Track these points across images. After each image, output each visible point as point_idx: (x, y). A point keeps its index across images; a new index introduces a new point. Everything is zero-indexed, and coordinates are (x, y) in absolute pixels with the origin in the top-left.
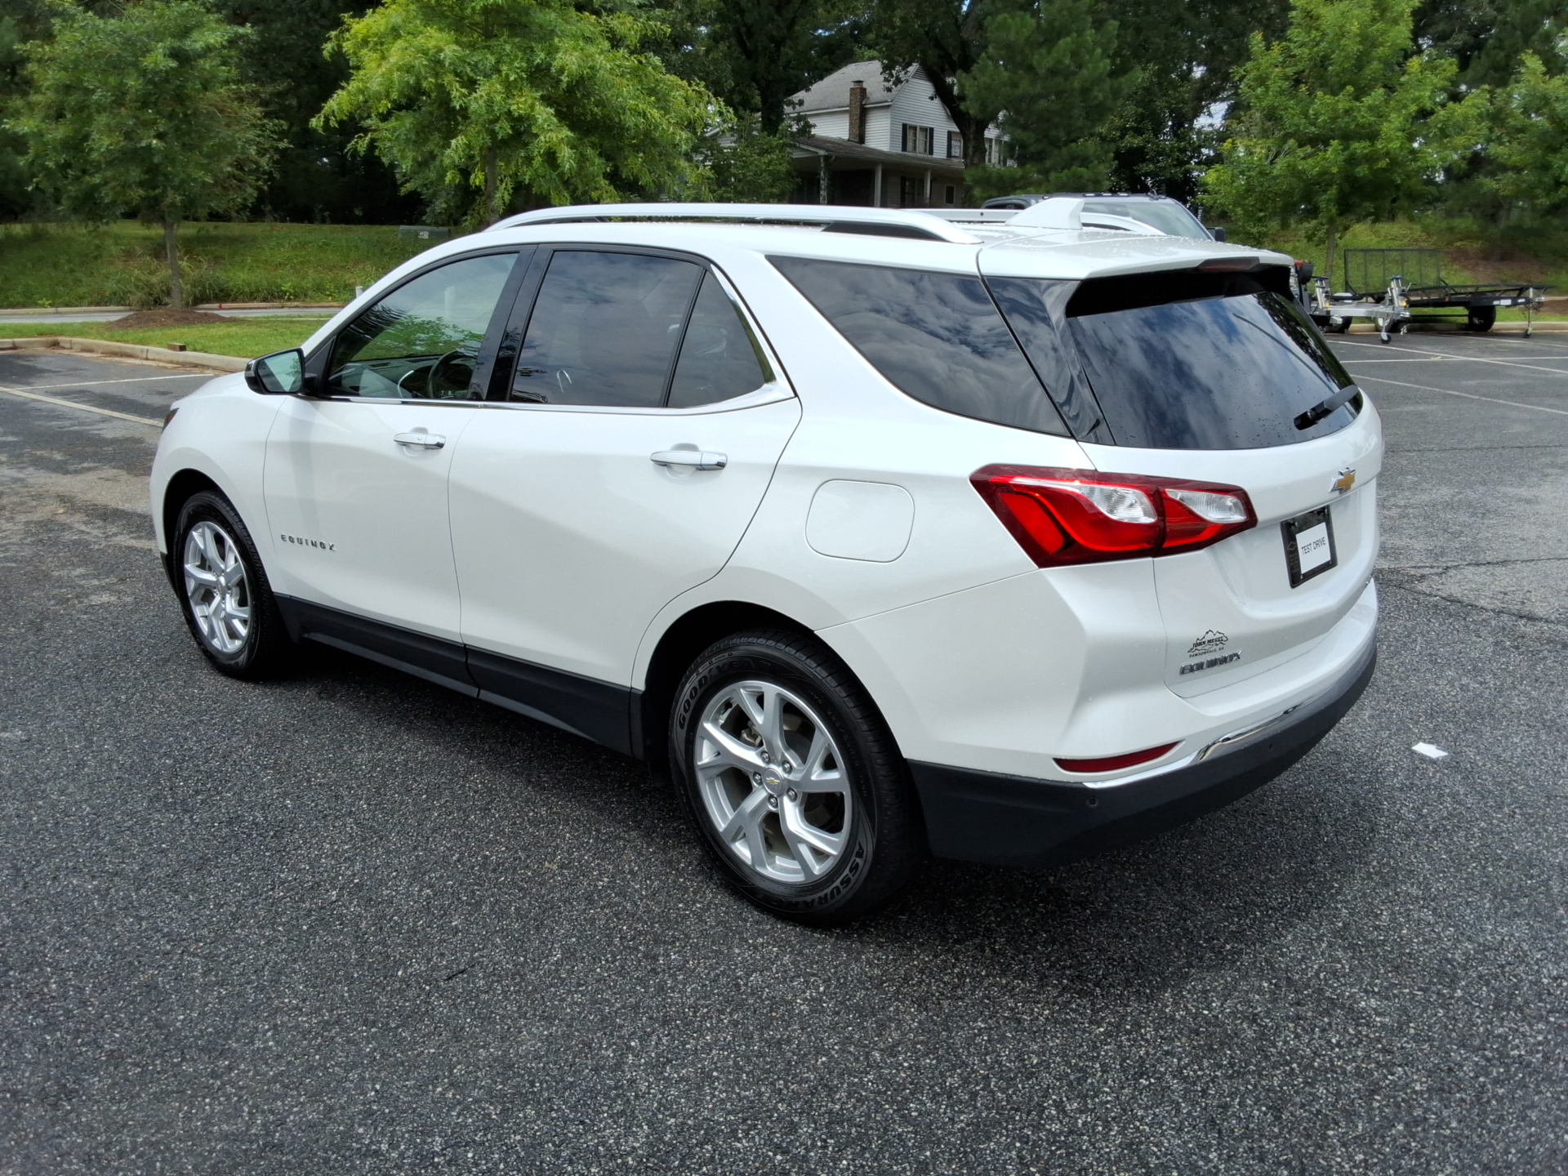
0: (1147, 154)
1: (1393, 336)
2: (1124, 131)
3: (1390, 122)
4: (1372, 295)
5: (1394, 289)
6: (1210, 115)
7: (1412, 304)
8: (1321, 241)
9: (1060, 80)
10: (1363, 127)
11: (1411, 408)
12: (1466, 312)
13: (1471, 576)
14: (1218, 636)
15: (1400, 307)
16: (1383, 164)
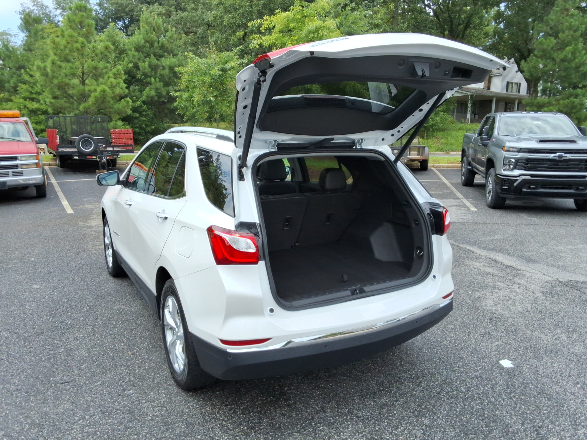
9: (566, 63)
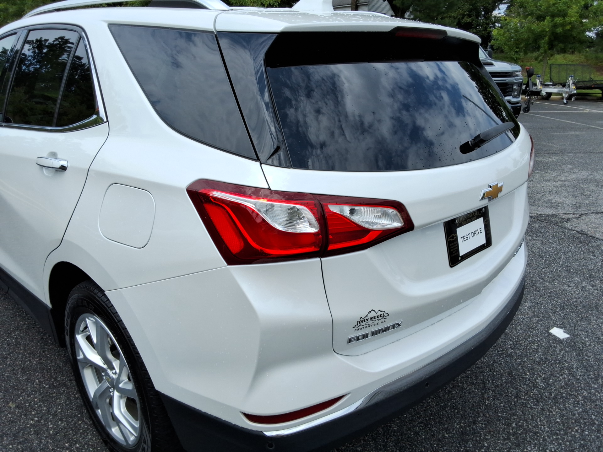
0: (473, 25)
1: (569, 101)
2: (464, 16)
3: (572, 9)
4: (561, 84)
5: (570, 81)
6: (499, 9)
7: (577, 88)
8: (541, 61)
10: (560, 11)
11: (573, 133)
12: (601, 92)
13: (593, 220)
14: (379, 313)
15: (573, 89)
16: (568, 27)
